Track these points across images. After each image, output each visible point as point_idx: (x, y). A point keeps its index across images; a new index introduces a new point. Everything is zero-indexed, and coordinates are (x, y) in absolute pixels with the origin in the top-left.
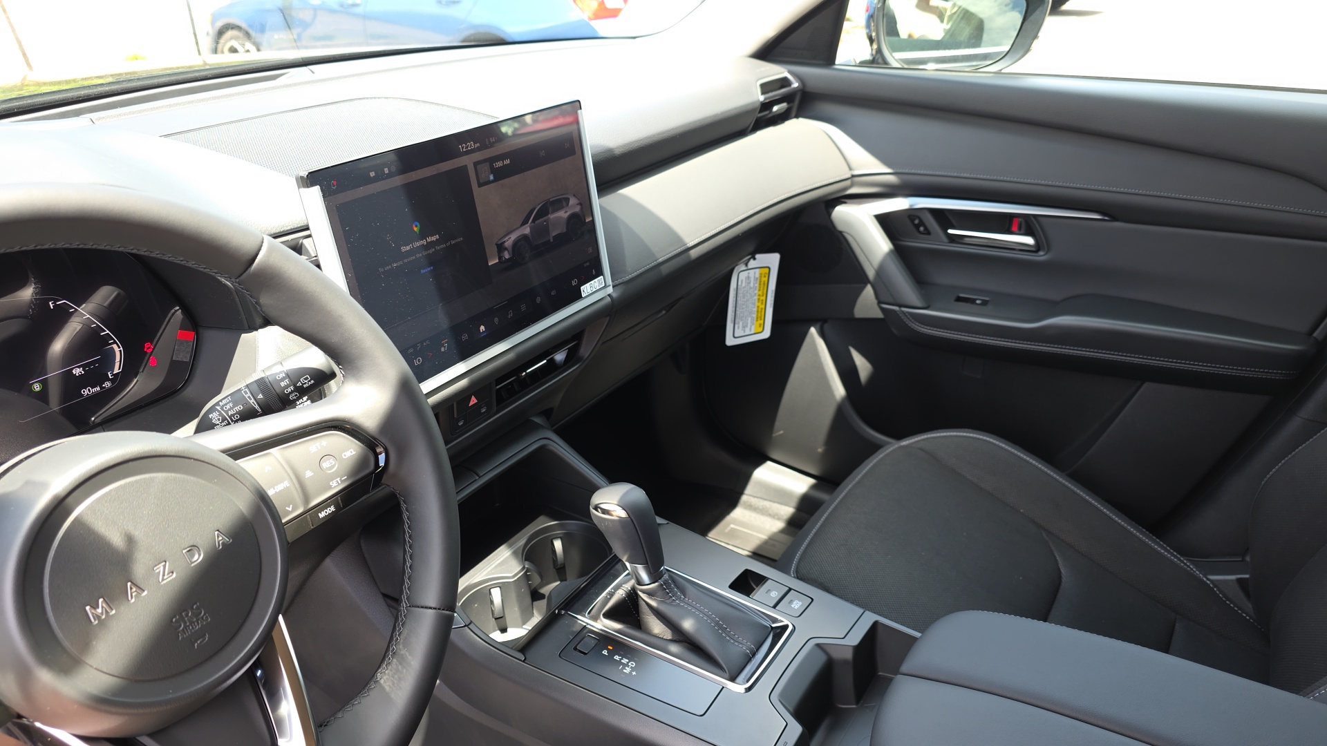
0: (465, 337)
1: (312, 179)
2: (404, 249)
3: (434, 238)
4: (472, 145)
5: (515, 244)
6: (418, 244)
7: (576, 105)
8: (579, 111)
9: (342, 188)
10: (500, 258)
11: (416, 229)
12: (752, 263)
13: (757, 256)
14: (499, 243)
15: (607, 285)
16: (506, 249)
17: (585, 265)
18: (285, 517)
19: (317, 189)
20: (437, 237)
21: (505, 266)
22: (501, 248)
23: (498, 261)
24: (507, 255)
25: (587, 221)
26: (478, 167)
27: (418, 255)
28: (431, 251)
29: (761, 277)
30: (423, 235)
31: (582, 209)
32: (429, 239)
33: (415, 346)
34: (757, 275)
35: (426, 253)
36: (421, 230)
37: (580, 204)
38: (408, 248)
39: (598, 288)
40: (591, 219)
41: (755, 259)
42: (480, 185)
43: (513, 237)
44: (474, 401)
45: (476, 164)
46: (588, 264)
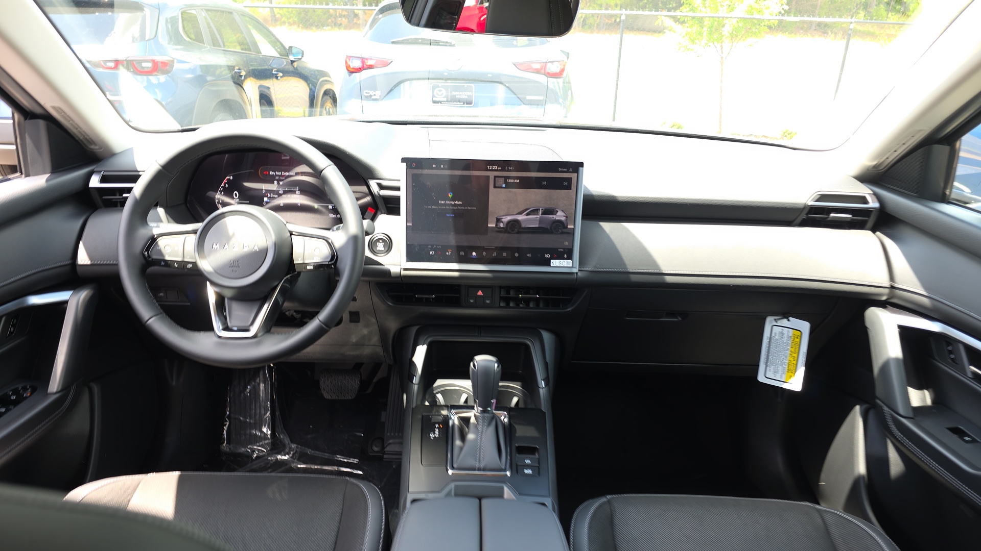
0: (462, 253)
1: (404, 160)
2: (440, 202)
3: (459, 203)
4: (495, 167)
5: (509, 222)
6: (449, 202)
7: (581, 164)
8: (581, 168)
9: (417, 167)
10: (496, 225)
11: (450, 196)
12: (784, 322)
13: (791, 319)
14: (499, 218)
15: (574, 266)
16: (502, 222)
17: (559, 250)
18: (296, 261)
19: (405, 164)
20: (461, 203)
21: (498, 230)
22: (498, 220)
23: (494, 226)
24: (502, 225)
25: (569, 227)
26: (497, 179)
27: (447, 207)
28: (455, 208)
29: (794, 337)
30: (453, 199)
31: (566, 220)
32: (456, 202)
33: (432, 246)
34: (791, 335)
35: (452, 208)
36: (452, 197)
37: (567, 217)
38: (443, 202)
39: (566, 266)
40: (573, 227)
41: (789, 320)
42: (495, 187)
43: (509, 218)
44: (480, 293)
45: (495, 177)
46: (562, 250)
